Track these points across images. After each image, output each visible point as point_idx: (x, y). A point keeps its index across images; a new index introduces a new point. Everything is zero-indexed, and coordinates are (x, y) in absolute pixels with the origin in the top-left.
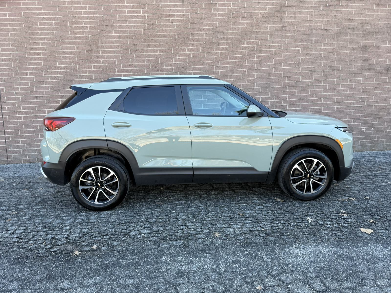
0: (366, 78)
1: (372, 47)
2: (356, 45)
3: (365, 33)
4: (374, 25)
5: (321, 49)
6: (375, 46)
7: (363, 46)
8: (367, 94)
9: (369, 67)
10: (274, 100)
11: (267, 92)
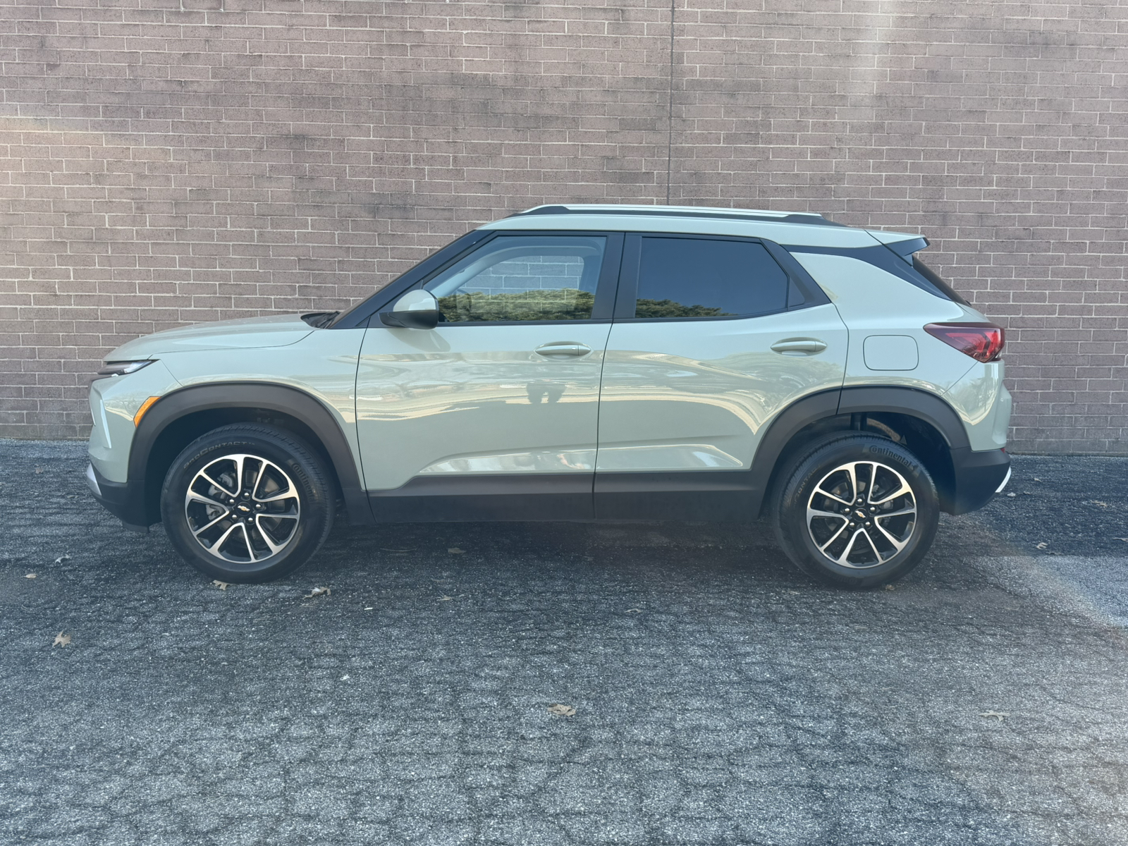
0: (310, 230)
1: (325, 140)
2: (275, 132)
3: (301, 99)
4: (330, 76)
5: (166, 136)
6: (332, 137)
7: (296, 137)
8: (315, 276)
9: (318, 199)
10: (31, 279)
11: (8, 253)
